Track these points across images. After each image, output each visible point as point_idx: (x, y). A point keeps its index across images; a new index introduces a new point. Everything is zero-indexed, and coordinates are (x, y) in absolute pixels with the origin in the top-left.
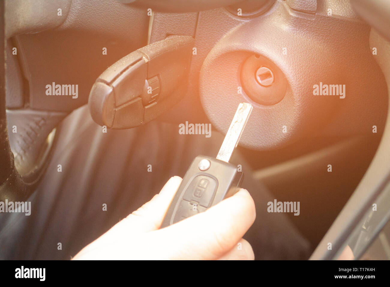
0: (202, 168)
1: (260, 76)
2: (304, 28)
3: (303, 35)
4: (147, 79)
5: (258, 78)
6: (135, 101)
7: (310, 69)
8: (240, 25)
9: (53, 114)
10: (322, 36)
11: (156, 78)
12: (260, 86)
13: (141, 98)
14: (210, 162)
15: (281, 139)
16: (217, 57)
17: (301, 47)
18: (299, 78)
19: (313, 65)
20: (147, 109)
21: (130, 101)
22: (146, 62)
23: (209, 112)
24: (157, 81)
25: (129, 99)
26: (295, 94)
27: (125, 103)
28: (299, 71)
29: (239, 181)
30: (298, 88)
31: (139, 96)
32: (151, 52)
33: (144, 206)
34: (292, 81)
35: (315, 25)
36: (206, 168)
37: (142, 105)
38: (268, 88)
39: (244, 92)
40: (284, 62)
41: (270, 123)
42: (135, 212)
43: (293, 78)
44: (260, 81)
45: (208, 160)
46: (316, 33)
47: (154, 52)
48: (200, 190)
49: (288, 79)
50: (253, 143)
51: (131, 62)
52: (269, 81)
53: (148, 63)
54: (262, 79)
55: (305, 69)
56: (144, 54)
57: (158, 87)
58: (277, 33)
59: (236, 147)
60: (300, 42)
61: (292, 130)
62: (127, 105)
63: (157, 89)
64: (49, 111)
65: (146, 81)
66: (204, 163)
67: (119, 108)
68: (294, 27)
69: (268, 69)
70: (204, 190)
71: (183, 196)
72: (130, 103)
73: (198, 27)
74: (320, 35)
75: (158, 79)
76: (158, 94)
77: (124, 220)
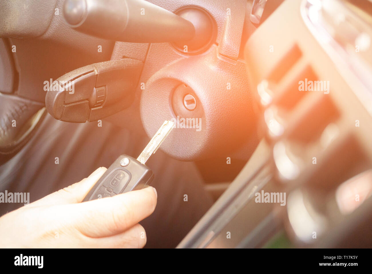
0: (123, 165)
1: (187, 101)
2: (227, 70)
3: (225, 75)
4: (96, 88)
5: (185, 103)
6: (83, 102)
7: (224, 102)
8: (181, 59)
9: (34, 103)
10: (240, 78)
11: (103, 88)
12: (185, 109)
13: (88, 101)
14: (130, 161)
15: (193, 153)
16: (155, 80)
17: (221, 84)
18: (212, 108)
19: (228, 100)
20: (93, 110)
21: (79, 101)
22: (96, 74)
23: (145, 122)
24: (104, 90)
25: (77, 100)
26: (207, 120)
27: (73, 103)
28: (214, 102)
29: (148, 180)
30: (210, 115)
31: (87, 99)
32: (102, 67)
33: (74, 185)
34: (206, 109)
35: (236, 69)
36: (126, 165)
37: (89, 107)
38: (192, 112)
39: (173, 112)
40: (203, 93)
41: (187, 139)
42: (65, 188)
43: (207, 107)
44: (186, 105)
45: (129, 159)
46: (236, 75)
47: (104, 68)
48: (117, 181)
49: (203, 107)
50: (173, 153)
51: (84, 72)
52: (193, 106)
53: (97, 75)
54: (188, 104)
55: (219, 101)
56: (96, 68)
57: (104, 95)
58: (204, 70)
59: (154, 153)
60: (221, 80)
61: (202, 148)
62: (75, 104)
63: (103, 96)
64: (32, 100)
65: (95, 88)
66: (125, 161)
67: (68, 106)
68: (219, 68)
69: (193, 97)
70: (119, 181)
71: (103, 183)
72: (78, 103)
73: (148, 55)
74: (239, 77)
75: (105, 89)
76: (103, 101)
77: (56, 192)
